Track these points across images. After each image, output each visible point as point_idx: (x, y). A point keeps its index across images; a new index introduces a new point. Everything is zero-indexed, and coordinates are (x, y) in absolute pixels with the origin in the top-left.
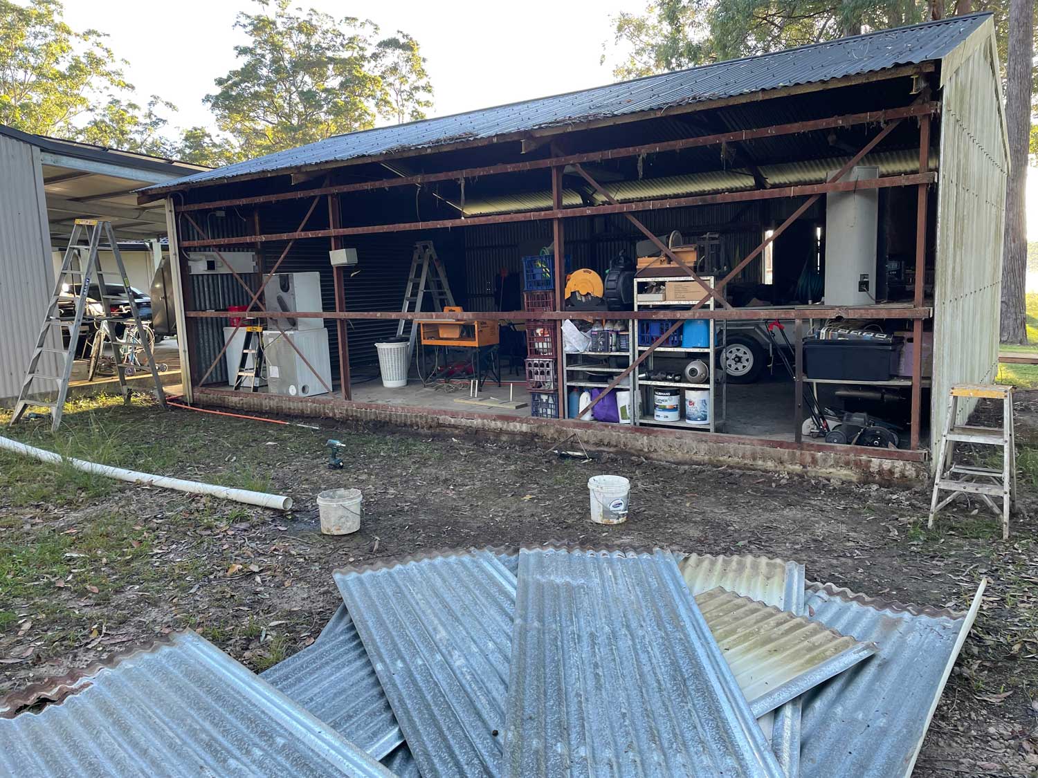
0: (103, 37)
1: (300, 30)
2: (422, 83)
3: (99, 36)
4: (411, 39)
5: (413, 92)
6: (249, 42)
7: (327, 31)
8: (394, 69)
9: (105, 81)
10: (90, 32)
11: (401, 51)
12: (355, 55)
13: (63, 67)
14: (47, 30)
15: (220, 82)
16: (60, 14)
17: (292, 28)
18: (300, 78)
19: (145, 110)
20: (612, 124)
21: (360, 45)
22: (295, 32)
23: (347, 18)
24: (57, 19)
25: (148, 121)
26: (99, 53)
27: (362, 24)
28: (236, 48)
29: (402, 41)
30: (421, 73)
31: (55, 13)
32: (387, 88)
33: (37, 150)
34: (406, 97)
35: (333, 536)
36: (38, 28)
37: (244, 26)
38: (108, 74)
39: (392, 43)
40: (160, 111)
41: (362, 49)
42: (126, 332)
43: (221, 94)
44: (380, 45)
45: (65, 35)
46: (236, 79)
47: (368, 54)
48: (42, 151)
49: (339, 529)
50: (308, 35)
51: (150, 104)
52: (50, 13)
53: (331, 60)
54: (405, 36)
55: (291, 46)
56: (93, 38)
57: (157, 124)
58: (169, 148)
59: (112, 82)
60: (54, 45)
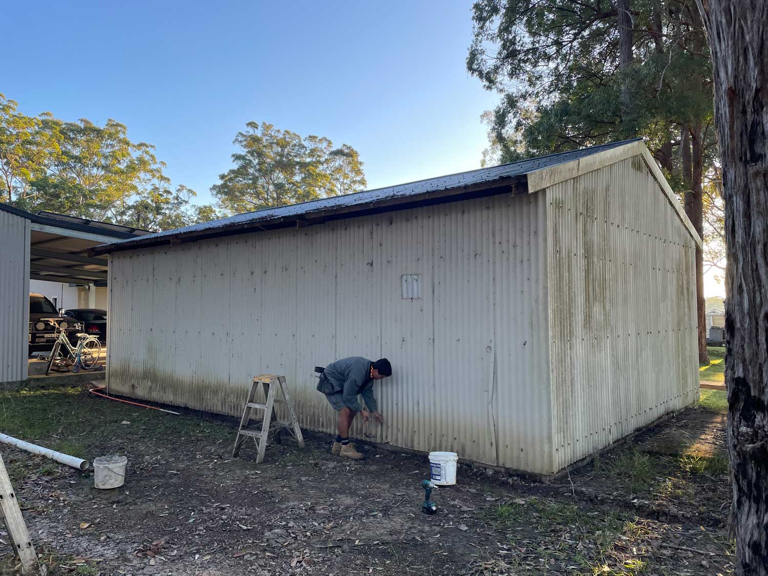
0: (150, 148)
1: (278, 144)
2: (358, 178)
3: (147, 147)
4: (352, 150)
5: (352, 185)
6: (243, 151)
7: (295, 145)
8: (339, 169)
9: (149, 176)
10: (142, 145)
11: (345, 158)
12: (314, 160)
13: (122, 166)
14: (114, 143)
15: (222, 177)
16: (124, 133)
17: (273, 143)
18: (276, 174)
19: (174, 195)
20: (348, 211)
21: (319, 153)
22: (274, 146)
23: (310, 137)
24: (121, 136)
25: (176, 202)
26: (147, 158)
27: (321, 140)
28: (233, 156)
29: (346, 151)
30: (358, 172)
31: (121, 133)
32: (334, 182)
33: (29, 221)
34: (346, 187)
35: (100, 489)
36: (109, 141)
37: (241, 141)
38: (151, 171)
39: (339, 153)
40: (183, 195)
41: (319, 156)
42: (79, 342)
43: (222, 185)
44: (331, 153)
45: (126, 146)
46: (232, 175)
47: (322, 159)
48: (32, 222)
49: (104, 485)
50: (283, 147)
51: (178, 191)
52: (117, 132)
53: (298, 163)
54: (349, 148)
55: (271, 154)
56: (143, 148)
57: (182, 203)
58: (187, 220)
59: (154, 176)
60: (118, 152)
